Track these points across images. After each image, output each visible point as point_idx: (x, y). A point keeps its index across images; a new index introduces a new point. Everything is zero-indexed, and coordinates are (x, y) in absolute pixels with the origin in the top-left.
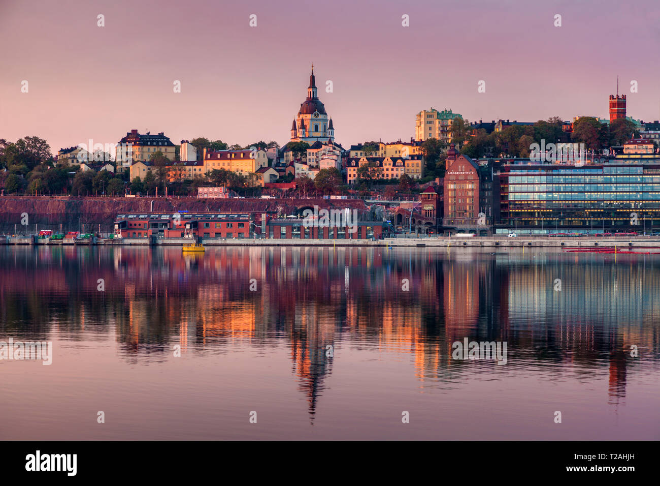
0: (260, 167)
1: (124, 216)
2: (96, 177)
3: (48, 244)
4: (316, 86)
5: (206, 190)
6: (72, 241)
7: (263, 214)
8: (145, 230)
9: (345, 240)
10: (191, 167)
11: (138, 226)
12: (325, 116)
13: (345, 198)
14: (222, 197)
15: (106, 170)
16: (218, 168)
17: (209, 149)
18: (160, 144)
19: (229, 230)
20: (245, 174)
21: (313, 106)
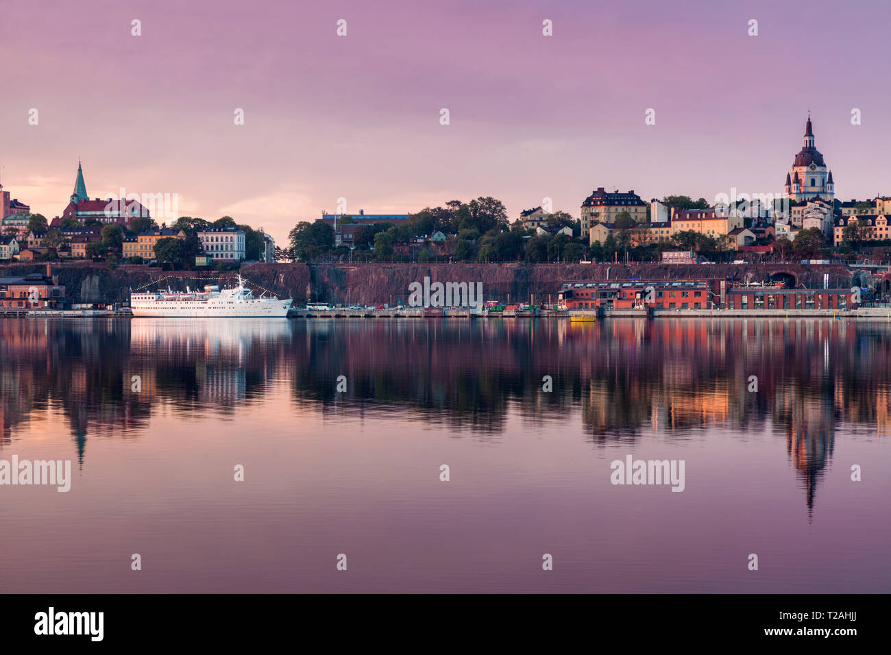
0: (733, 228)
1: (570, 285)
2: (552, 242)
3: (487, 317)
4: (813, 133)
5: (671, 254)
6: (513, 313)
7: (721, 282)
8: (593, 300)
9: (814, 310)
10: (657, 229)
11: (585, 296)
12: (824, 168)
13: (827, 262)
14: (689, 262)
15: (563, 233)
16: (687, 230)
17: (677, 208)
18: (630, 203)
19: (684, 299)
20: (716, 236)
21: (810, 157)
